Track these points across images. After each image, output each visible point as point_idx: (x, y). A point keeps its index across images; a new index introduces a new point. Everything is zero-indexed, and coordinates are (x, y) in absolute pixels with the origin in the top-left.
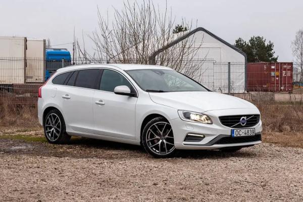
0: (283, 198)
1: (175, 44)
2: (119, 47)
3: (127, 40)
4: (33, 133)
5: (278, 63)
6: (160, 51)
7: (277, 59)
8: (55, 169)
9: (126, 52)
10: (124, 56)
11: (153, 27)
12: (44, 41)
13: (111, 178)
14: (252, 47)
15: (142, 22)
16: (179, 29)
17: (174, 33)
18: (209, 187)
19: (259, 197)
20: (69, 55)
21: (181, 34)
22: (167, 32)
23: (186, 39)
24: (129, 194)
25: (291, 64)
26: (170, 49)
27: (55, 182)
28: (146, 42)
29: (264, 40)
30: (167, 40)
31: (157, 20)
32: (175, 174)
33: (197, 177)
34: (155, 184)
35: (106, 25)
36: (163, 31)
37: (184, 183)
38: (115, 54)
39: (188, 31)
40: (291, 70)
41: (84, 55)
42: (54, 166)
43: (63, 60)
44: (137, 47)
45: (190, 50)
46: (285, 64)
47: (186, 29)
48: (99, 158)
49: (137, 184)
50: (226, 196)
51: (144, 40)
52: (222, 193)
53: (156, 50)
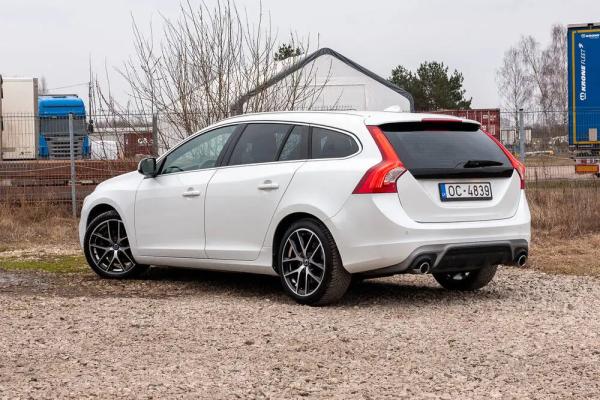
0: (487, 362)
1: (278, 80)
2: (174, 89)
3: (190, 75)
4: (17, 253)
5: (473, 111)
6: (250, 94)
7: (469, 103)
8: (62, 319)
9: (188, 98)
10: (184, 105)
11: (237, 49)
12: (35, 81)
13: (167, 332)
14: (422, 83)
15: (217, 41)
16: (286, 52)
17: (276, 60)
18: (350, 346)
19: (443, 360)
20: (81, 105)
21: (290, 61)
22: (262, 58)
23: (299, 71)
24: (201, 362)
25: (497, 112)
26: (270, 89)
27: (62, 344)
28: (224, 77)
29: (444, 68)
30: (265, 74)
31: (244, 37)
32: (286, 322)
33: (327, 326)
34: (248, 343)
35: (148, 48)
36: (256, 57)
37: (302, 339)
38: (168, 102)
39: (303, 56)
40: (497, 122)
41: (111, 106)
42: (59, 314)
43: (70, 116)
44: (207, 88)
45: (307, 92)
46: (485, 112)
47: (298, 53)
48: (143, 297)
49: (214, 344)
50: (382, 361)
51: (220, 75)
52: (374, 356)
53: (244, 92)
